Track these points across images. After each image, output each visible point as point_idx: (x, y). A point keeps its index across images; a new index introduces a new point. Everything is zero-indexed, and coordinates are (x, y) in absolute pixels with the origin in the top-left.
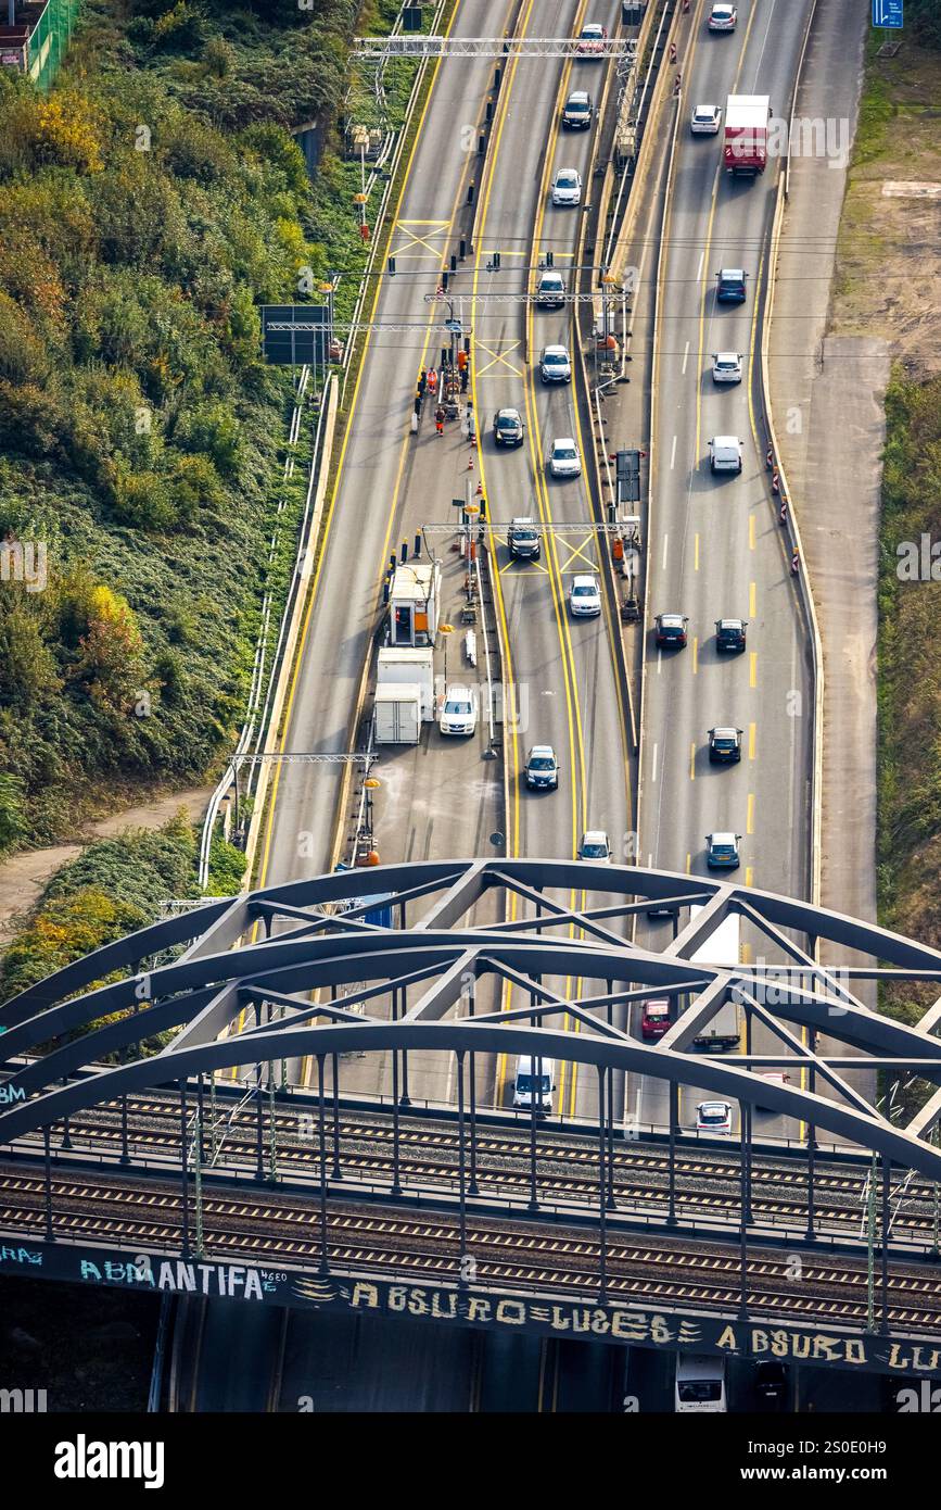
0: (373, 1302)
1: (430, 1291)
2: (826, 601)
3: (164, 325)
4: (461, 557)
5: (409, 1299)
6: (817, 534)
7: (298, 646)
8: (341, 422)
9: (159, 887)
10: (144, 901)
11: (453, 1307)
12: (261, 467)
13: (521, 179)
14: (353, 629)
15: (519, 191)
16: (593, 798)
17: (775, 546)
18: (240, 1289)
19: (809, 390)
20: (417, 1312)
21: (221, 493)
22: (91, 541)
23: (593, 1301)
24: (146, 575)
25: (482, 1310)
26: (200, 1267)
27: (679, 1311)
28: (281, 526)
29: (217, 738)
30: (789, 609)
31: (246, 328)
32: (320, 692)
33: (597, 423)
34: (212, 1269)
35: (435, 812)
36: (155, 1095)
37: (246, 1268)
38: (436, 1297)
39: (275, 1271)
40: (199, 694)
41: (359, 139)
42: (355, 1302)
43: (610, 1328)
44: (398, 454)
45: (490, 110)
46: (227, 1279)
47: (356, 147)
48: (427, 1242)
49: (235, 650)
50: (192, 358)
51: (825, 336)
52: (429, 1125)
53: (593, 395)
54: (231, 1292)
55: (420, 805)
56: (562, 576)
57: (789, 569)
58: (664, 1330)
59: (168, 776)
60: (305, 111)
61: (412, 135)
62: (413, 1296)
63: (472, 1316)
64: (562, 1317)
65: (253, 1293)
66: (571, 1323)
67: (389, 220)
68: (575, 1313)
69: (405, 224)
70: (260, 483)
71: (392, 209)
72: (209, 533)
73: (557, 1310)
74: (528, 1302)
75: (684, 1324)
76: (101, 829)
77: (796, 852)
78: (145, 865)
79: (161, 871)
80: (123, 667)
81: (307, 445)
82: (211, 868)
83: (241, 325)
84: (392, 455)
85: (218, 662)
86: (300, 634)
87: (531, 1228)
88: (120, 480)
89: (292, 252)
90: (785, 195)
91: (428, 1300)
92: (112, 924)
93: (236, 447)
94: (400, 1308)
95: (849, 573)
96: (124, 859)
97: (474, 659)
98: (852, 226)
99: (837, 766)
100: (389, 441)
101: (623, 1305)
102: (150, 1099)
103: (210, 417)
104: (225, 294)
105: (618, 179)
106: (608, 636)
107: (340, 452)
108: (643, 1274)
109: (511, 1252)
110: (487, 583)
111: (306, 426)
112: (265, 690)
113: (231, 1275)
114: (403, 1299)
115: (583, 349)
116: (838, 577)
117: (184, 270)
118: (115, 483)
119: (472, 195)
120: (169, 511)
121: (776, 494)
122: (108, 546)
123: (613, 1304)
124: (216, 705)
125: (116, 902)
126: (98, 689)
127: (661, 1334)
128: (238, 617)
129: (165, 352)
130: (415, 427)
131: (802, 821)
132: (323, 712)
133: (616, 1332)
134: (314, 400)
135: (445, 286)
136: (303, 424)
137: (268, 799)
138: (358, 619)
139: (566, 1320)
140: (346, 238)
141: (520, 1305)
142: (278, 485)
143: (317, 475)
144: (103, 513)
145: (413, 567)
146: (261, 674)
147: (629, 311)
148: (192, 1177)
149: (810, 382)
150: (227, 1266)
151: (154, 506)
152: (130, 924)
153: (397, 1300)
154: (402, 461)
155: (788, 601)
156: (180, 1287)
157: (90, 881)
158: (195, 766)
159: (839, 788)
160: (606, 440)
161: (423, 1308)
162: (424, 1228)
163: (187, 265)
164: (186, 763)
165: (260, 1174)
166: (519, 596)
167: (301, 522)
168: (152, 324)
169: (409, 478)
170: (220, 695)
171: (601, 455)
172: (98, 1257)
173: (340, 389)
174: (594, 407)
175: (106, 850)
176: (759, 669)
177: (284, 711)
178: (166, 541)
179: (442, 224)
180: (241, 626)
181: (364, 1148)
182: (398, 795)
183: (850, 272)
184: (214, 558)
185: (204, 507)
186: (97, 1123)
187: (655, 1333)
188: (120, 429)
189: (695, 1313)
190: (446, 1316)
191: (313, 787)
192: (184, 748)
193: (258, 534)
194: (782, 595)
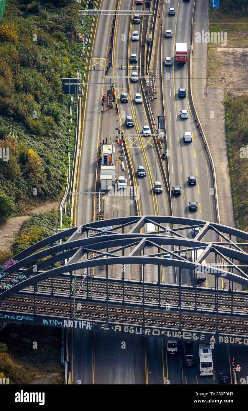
0: (120, 330)
1: (135, 327)
2: (214, 154)
3: (39, 83)
4: (118, 143)
5: (129, 329)
6: (210, 137)
7: (78, 166)
8: (83, 109)
9: (51, 226)
10: (48, 230)
11: (141, 331)
12: (64, 120)
13: (123, 48)
14: (92, 161)
15: (123, 50)
16: (159, 204)
17: (199, 140)
18: (85, 327)
19: (204, 101)
20: (132, 333)
21: (55, 126)
22: (25, 138)
23: (178, 329)
24: (39, 147)
25: (149, 332)
26: (74, 321)
27: (200, 332)
28: (70, 135)
29: (61, 189)
30: (204, 156)
31: (58, 84)
32: (85, 177)
33: (150, 109)
34: (78, 321)
35: (118, 208)
36: (58, 278)
37: (87, 321)
38: (137, 328)
39: (94, 322)
40: (55, 177)
41: (80, 37)
42: (115, 330)
43: (182, 336)
44: (98, 117)
45: (113, 29)
46: (81, 324)
47: (79, 39)
48: (133, 315)
49: (62, 166)
50: (46, 91)
51: (206, 87)
52: (130, 285)
53: (148, 102)
54: (83, 328)
55: (114, 206)
56: (145, 148)
57: (203, 146)
58: (196, 337)
59: (48, 199)
60: (68, 29)
61: (93, 36)
62: (131, 328)
63: (146, 333)
64: (169, 334)
65: (88, 328)
66: (172, 335)
67: (90, 58)
68: (173, 332)
69: (94, 59)
70: (64, 124)
71: (90, 55)
72: (54, 137)
73: (168, 332)
74: (161, 330)
75: (202, 335)
76: (33, 211)
77: (213, 217)
78: (47, 220)
79: (51, 222)
80: (37, 170)
81: (75, 115)
82: (63, 222)
83: (57, 83)
84: (97, 118)
85: (59, 169)
86: (78, 163)
87: (159, 311)
88: (31, 123)
89: (67, 65)
90: (192, 51)
91: (134, 329)
92: (41, 235)
93: (59, 114)
94: (127, 331)
95: (219, 147)
96: (42, 219)
97: (124, 169)
98: (210, 59)
99: (221, 196)
100: (96, 114)
101: (186, 330)
102: (56, 279)
103: (53, 106)
104: (53, 75)
105: (148, 47)
106: (158, 163)
107: (83, 116)
108: (190, 323)
109: (155, 317)
110: (126, 150)
111: (74, 110)
112: (71, 177)
113: (83, 323)
114: (128, 329)
115: (144, 91)
116: (216, 148)
117: (42, 69)
118: (30, 123)
119: (111, 51)
120: (43, 130)
121: (198, 127)
122: (29, 139)
123: (183, 330)
124: (60, 180)
125: (41, 229)
126: (31, 175)
127: (195, 338)
128: (63, 158)
129: (39, 90)
130: (102, 110)
131: (214, 210)
132: (86, 183)
133: (184, 337)
134: (76, 103)
135: (106, 74)
136: (73, 109)
137: (75, 204)
138: (93, 159)
139: (171, 334)
140: (79, 62)
141: (158, 330)
142: (68, 125)
143: (78, 122)
144: (27, 131)
145: (107, 145)
146: (69, 173)
147: (155, 81)
148: (73, 299)
149: (204, 99)
150: (81, 321)
151: (40, 129)
152: (45, 235)
153: (126, 330)
154: (100, 119)
155: (204, 154)
156: (69, 326)
157: (33, 224)
158: (55, 196)
159: (222, 201)
160: (153, 114)
161: (133, 331)
162: (131, 311)
163: (43, 68)
164: (53, 195)
165: (88, 298)
166: (134, 153)
167: (75, 134)
168: (36, 83)
169: (102, 123)
170: (61, 178)
171: (152, 117)
172: (48, 319)
173: (82, 100)
174: (149, 105)
175: (37, 216)
176: (198, 171)
177: (76, 182)
178: (43, 138)
179: (103, 59)
180: (63, 161)
181: (113, 291)
182: (108, 203)
183: (211, 71)
184: (55, 143)
185: (52, 130)
186: (43, 285)
187: (194, 337)
188: (30, 109)
189: (204, 332)
190: (139, 334)
191: (86, 201)
192: (53, 191)
193: (65, 137)
194: (202, 153)
